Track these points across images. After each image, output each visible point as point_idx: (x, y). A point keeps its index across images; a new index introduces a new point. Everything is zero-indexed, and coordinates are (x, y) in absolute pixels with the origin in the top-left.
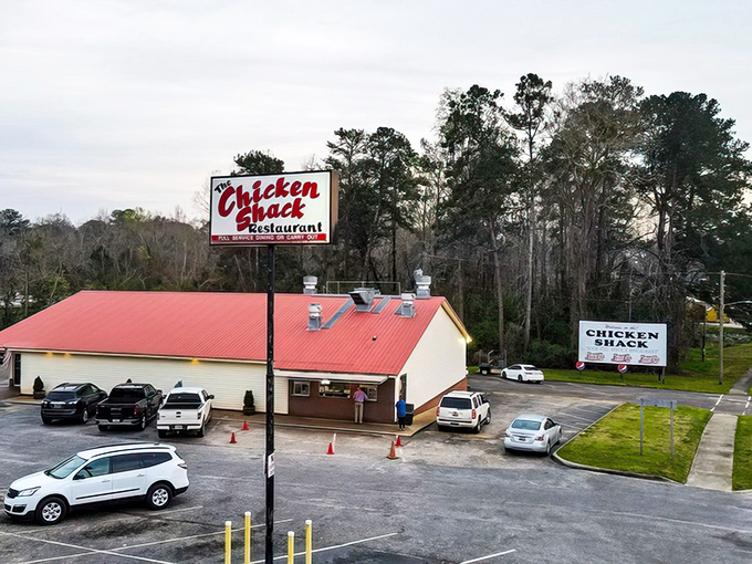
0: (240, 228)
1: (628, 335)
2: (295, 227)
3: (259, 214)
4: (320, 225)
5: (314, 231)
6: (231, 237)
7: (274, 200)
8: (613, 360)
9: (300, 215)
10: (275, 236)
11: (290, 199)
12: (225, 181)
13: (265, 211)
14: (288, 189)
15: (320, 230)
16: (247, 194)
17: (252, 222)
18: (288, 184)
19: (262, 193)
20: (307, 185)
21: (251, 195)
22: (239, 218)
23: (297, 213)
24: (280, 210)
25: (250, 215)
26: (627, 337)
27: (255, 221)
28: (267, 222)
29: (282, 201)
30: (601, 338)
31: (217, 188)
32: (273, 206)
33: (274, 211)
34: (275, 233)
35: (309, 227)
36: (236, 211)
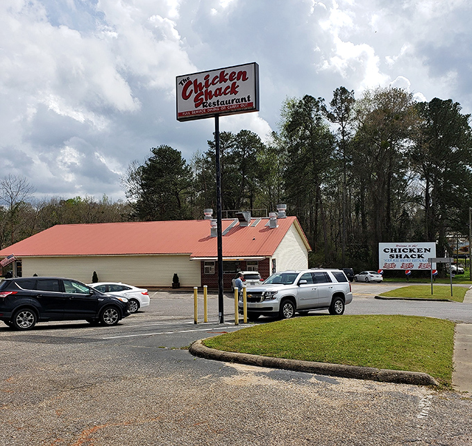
0: (197, 106)
1: (411, 251)
2: (233, 101)
3: (209, 95)
4: (249, 97)
5: (245, 101)
6: (191, 112)
7: (218, 86)
8: (402, 267)
9: (236, 93)
10: (220, 108)
11: (229, 83)
12: (186, 78)
13: (213, 93)
14: (227, 77)
15: (249, 100)
16: (201, 83)
17: (204, 101)
18: (227, 74)
19: (210, 82)
20: (240, 73)
21: (203, 84)
22: (196, 100)
23: (234, 91)
24: (223, 91)
25: (203, 97)
26: (410, 252)
27: (206, 100)
28: (214, 99)
29: (223, 85)
30: (394, 253)
31: (181, 83)
32: (218, 89)
33: (219, 92)
34: (220, 106)
35: (242, 99)
36: (194, 95)
